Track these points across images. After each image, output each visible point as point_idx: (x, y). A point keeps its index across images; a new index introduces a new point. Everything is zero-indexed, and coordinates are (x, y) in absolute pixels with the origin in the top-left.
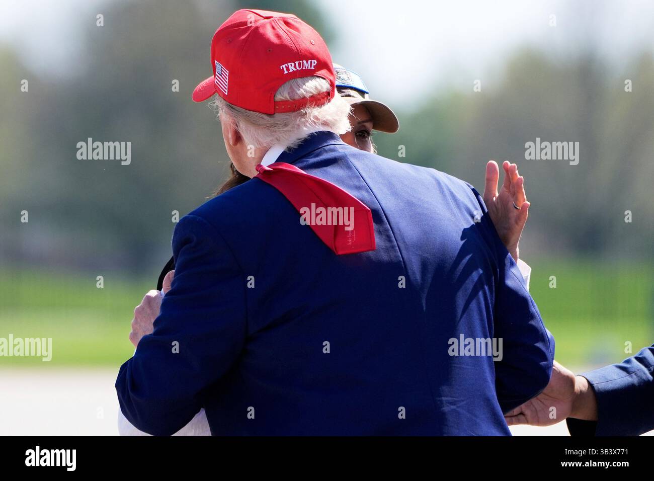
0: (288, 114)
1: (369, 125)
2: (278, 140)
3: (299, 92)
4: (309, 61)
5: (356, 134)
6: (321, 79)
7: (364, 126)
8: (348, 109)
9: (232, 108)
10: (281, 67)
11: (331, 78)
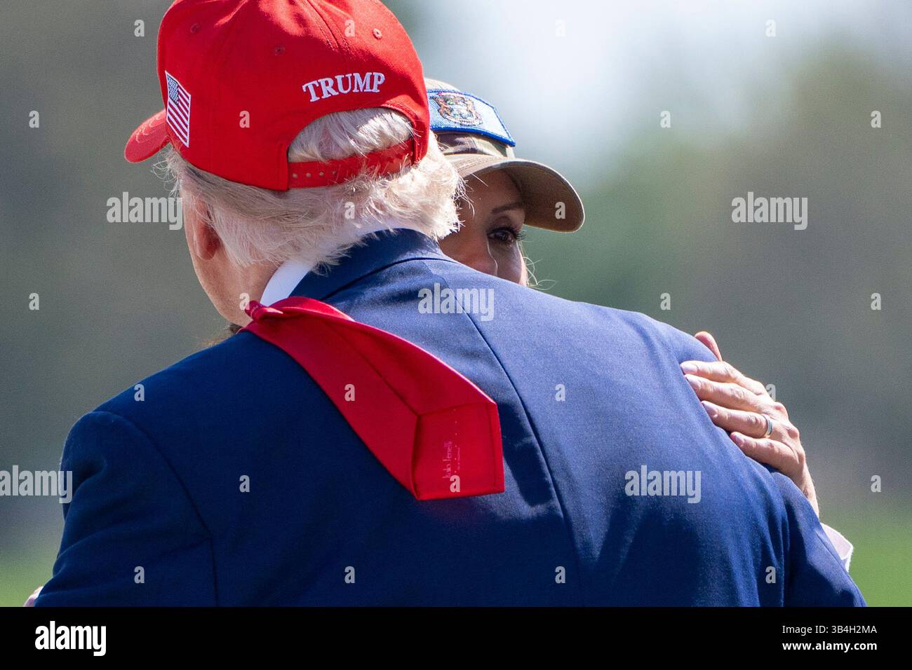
0: (317, 190)
1: (516, 216)
2: (296, 248)
3: (342, 143)
4: (368, 75)
5: (488, 234)
6: (393, 114)
7: (506, 217)
8: (454, 181)
9: (199, 176)
10: (304, 87)
11: (418, 112)
